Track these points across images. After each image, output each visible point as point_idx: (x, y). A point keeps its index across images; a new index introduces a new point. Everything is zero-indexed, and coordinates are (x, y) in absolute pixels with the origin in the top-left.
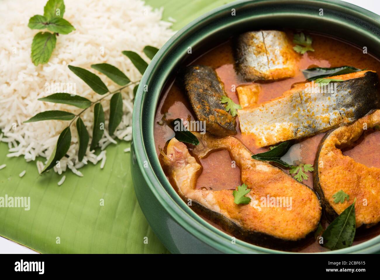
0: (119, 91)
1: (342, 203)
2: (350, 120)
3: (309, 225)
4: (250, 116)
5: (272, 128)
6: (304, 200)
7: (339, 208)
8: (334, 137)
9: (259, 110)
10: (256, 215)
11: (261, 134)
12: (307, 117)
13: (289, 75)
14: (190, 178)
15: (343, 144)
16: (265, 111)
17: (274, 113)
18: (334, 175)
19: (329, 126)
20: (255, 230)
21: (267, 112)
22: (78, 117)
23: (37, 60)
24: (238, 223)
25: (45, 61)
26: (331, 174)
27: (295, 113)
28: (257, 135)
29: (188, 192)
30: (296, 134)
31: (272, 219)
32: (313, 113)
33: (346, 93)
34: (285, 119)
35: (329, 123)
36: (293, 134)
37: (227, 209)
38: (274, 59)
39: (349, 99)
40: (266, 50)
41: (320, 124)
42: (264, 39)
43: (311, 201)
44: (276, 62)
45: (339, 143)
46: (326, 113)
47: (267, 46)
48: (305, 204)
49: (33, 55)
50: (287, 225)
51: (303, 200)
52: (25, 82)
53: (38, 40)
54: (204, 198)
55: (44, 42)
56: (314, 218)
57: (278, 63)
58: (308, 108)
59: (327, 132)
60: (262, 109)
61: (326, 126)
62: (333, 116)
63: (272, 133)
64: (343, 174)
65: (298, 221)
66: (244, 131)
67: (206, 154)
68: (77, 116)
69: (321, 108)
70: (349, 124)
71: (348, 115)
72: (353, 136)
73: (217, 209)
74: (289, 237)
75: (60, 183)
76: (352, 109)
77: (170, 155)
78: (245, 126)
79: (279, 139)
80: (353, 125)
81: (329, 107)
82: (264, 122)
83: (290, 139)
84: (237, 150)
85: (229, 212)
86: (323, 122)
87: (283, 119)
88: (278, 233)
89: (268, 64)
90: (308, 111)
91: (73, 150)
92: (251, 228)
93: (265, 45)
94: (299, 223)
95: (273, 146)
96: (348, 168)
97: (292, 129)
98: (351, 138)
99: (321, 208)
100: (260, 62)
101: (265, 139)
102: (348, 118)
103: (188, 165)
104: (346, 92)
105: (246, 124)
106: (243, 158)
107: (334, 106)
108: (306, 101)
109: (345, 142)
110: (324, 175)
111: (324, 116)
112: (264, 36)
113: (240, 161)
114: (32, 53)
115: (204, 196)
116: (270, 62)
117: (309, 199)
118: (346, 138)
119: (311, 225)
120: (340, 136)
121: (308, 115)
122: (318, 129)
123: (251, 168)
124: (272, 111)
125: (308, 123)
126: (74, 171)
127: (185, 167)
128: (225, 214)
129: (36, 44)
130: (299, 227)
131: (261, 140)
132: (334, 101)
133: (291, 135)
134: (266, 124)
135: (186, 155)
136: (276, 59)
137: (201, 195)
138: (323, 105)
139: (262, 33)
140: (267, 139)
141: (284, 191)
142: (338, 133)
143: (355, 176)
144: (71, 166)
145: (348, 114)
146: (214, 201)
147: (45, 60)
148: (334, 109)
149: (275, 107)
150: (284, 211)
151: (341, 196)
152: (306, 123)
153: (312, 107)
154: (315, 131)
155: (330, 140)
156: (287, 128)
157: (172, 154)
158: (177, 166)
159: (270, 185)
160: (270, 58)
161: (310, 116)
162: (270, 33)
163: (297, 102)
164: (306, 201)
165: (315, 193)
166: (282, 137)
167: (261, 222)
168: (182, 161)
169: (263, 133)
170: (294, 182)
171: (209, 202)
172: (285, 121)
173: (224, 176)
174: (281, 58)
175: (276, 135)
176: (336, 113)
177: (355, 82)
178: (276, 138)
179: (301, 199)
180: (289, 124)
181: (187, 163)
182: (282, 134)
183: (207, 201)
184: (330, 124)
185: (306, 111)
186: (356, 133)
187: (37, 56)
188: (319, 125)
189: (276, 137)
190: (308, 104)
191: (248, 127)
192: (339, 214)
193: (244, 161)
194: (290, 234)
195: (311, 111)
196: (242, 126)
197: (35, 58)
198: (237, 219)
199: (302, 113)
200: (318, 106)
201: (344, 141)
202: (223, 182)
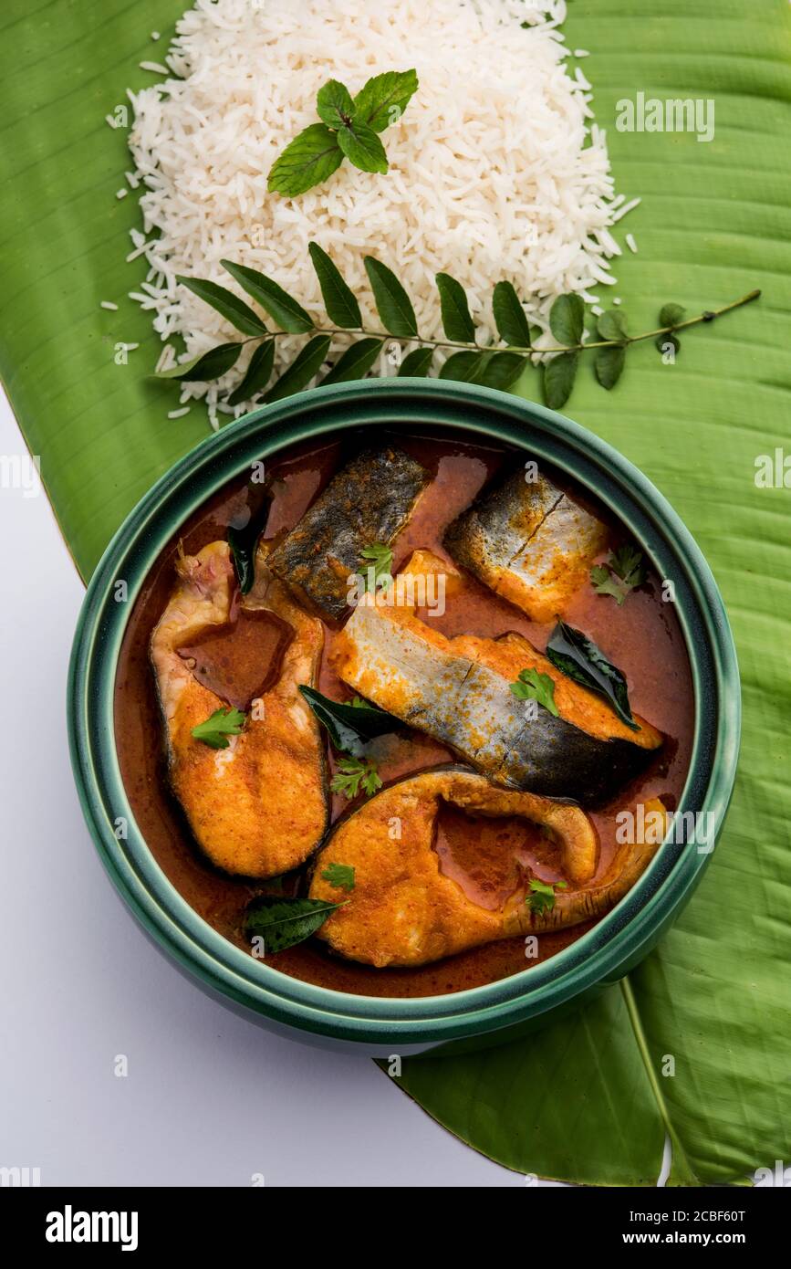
0: (382, 339)
1: (332, 886)
2: (507, 779)
3: (258, 866)
4: (374, 620)
5: (387, 670)
6: (294, 825)
7: (320, 889)
8: (446, 782)
9: (392, 627)
10: (202, 777)
11: (364, 661)
12: (453, 709)
13: (527, 609)
14: (186, 627)
15: (453, 804)
16: (399, 637)
17: (408, 654)
18: (371, 837)
19: (473, 756)
20: (180, 796)
21: (399, 642)
22: (271, 337)
23: (281, 178)
24: (173, 760)
25: (291, 192)
26: (368, 831)
27: (440, 684)
28: (359, 657)
29: (161, 644)
30: (413, 714)
31: (218, 806)
32: (469, 712)
33: (547, 737)
34: (418, 679)
35: (477, 751)
36: (407, 712)
37: (182, 725)
38: (533, 558)
39: (542, 750)
40: (535, 533)
41: (464, 739)
42: (552, 510)
43: (303, 835)
44: (531, 568)
45: (446, 796)
46: (487, 732)
47: (546, 526)
48: (289, 832)
49: (280, 164)
50: (225, 835)
51: (293, 823)
52: (234, 201)
53: (313, 138)
54: (170, 677)
55: (318, 150)
56: (276, 864)
57: (532, 573)
58: (468, 699)
59: (458, 759)
60: (398, 630)
61: (469, 750)
62: (491, 748)
63: (380, 677)
64: (388, 848)
65: (246, 846)
66: (347, 630)
67: (254, 610)
68: (271, 334)
69: (485, 719)
70: (499, 785)
71: (514, 770)
72: (484, 807)
73: (170, 711)
74: (210, 852)
75: (172, 415)
76: (530, 769)
77: (197, 564)
78: (357, 625)
79: (377, 699)
80: (505, 793)
81: (499, 728)
82: (384, 650)
83: (394, 714)
84: (298, 652)
85: (179, 733)
86: (471, 741)
87: (415, 676)
88: (202, 833)
89: (514, 558)
90: (464, 703)
91: (229, 380)
92: (176, 787)
93: (542, 522)
94: (244, 849)
95: (362, 698)
96: (404, 848)
97: (413, 702)
98: (478, 807)
99: (304, 860)
100: (505, 542)
101: (363, 675)
102: (509, 773)
103: (208, 603)
104: (548, 735)
105: (360, 623)
106: (292, 673)
107: (507, 736)
108: (474, 687)
109: (459, 804)
110: (358, 823)
111: (480, 733)
112: (558, 507)
113: (284, 672)
114: (281, 159)
115: (174, 675)
116: (520, 556)
117: (303, 831)
118: (468, 800)
119: (260, 868)
120: (459, 788)
121: (457, 708)
122: (456, 741)
123: (285, 701)
124: (409, 648)
125: (447, 719)
126: (212, 412)
127: (199, 601)
128: (172, 728)
129: (302, 144)
130: (237, 854)
131: (355, 669)
132: (515, 730)
133: (401, 708)
134: (385, 656)
135: (218, 586)
136: (536, 563)
137: (171, 668)
138: (493, 718)
139: (561, 497)
140: (363, 679)
141: (283, 784)
142: (462, 782)
143: (400, 870)
144: (212, 399)
145: (516, 769)
146: (178, 697)
147: (293, 190)
148: (504, 741)
149: (418, 648)
150: (247, 810)
151: (342, 876)
152: (443, 716)
153: (475, 703)
154: (449, 740)
155: (436, 781)
156: (407, 695)
157: (200, 564)
158: (191, 589)
159: (277, 754)
160: (527, 550)
161: (460, 712)
162: (573, 509)
163: (457, 674)
164: (295, 829)
165: (325, 831)
166: (384, 700)
167: (198, 793)
168: (205, 589)
169: (368, 663)
170: (315, 784)
171: (169, 689)
172: (416, 681)
173: (244, 669)
174: (549, 566)
175: (381, 686)
176: (499, 748)
177: (576, 735)
178: (375, 691)
179: (291, 819)
180: (416, 692)
181: (210, 598)
182: (390, 695)
183: (168, 684)
184: (475, 754)
185: (461, 700)
186: (494, 807)
187: (285, 171)
188: (461, 738)
189: (378, 689)
190: (473, 693)
191: (359, 632)
192: (309, 898)
193: (288, 679)
194: (215, 850)
195: (467, 707)
196: (353, 620)
197: (279, 172)
198: (177, 755)
199: (452, 695)
200: (485, 711)
201: (462, 801)
202: (233, 676)
